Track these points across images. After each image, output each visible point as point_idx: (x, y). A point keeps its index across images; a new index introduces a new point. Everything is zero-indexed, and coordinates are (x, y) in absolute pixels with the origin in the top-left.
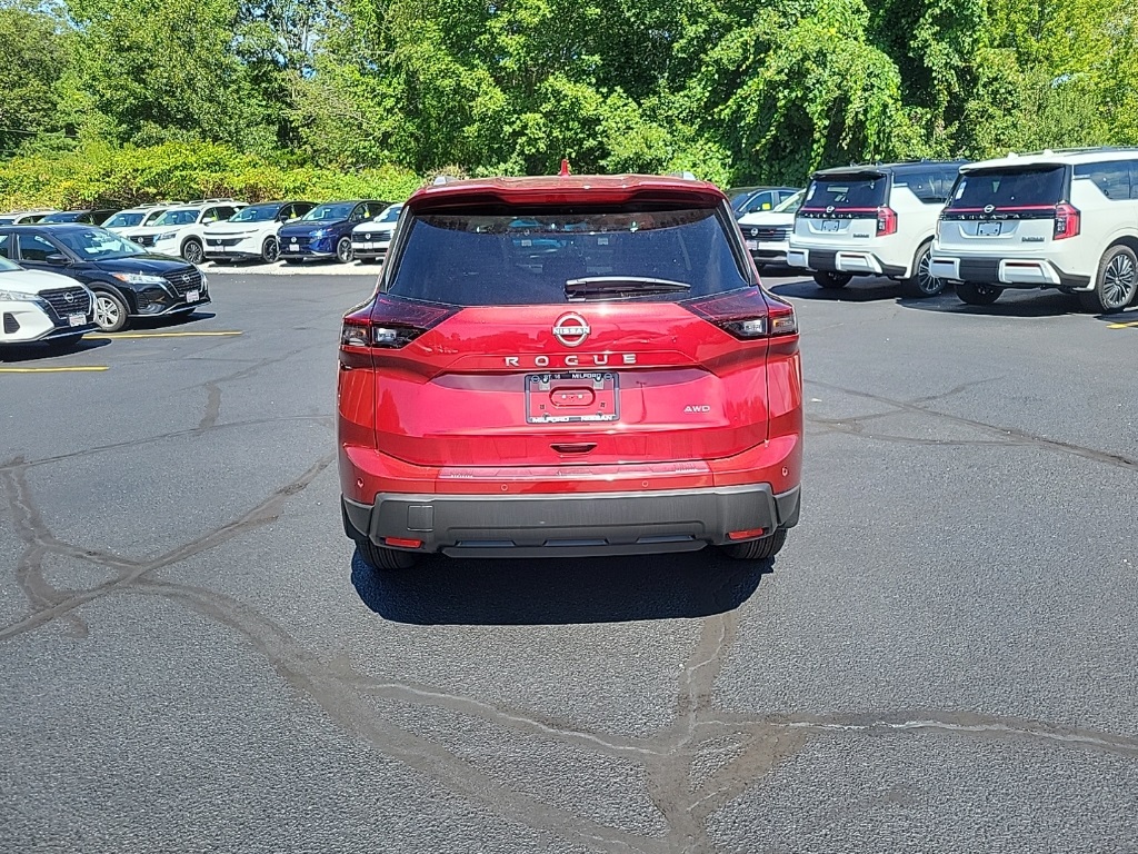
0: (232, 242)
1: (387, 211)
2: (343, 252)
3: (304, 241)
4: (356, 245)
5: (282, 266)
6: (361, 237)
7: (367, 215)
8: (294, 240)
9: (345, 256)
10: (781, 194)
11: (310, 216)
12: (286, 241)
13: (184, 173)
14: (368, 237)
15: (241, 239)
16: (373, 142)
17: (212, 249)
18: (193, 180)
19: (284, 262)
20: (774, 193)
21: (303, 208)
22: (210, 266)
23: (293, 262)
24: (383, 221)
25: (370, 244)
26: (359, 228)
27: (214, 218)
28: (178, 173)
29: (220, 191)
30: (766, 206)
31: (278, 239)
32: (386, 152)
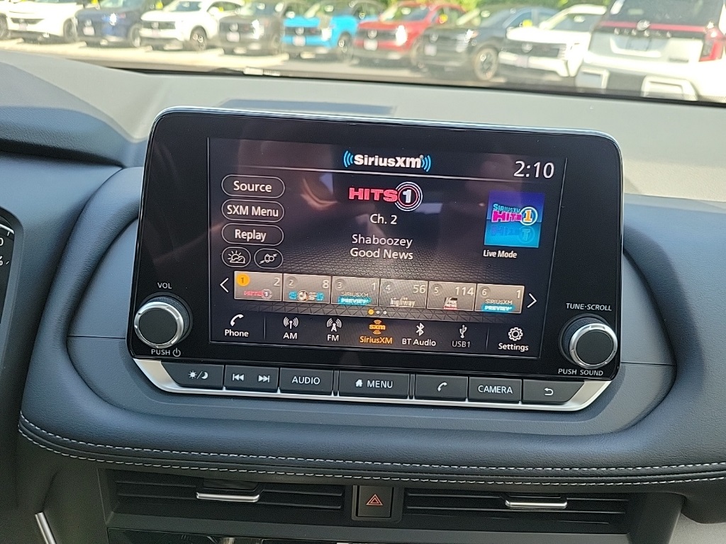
0: (33, 22)
1: (176, 4)
2: (134, 38)
3: (98, 25)
4: (146, 32)
5: (82, 47)
6: (149, 25)
7: (159, 6)
8: (88, 23)
9: (137, 42)
10: (542, 14)
11: (107, 3)
12: (81, 25)
14: (155, 25)
15: (40, 20)
17: (17, 27)
19: (83, 44)
20: (535, 11)
22: (18, 43)
23: (90, 44)
24: (172, 11)
25: (157, 32)
26: (147, 17)
30: (527, 22)
31: (75, 22)
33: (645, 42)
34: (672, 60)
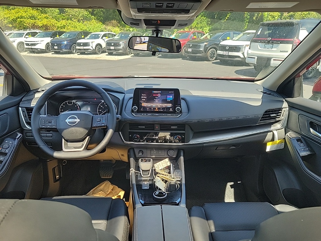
0: (34, 45)
1: (89, 35)
3: (59, 45)
4: (78, 47)
5: (52, 54)
6: (79, 45)
7: (83, 37)
8: (56, 45)
9: (74, 51)
10: (234, 33)
11: (63, 36)
12: (53, 45)
13: (21, 20)
14: (82, 44)
15: (38, 44)
16: (89, 13)
17: (27, 47)
18: (25, 23)
19: (53, 52)
20: (232, 33)
21: (61, 33)
22: (28, 53)
23: (57, 53)
24: (88, 39)
25: (82, 47)
26: (79, 41)
27: (30, 36)
28: (19, 20)
29: (34, 26)
30: (228, 38)
31: (50, 44)
32: (93, 16)
33: (270, 45)
34: (281, 51)
